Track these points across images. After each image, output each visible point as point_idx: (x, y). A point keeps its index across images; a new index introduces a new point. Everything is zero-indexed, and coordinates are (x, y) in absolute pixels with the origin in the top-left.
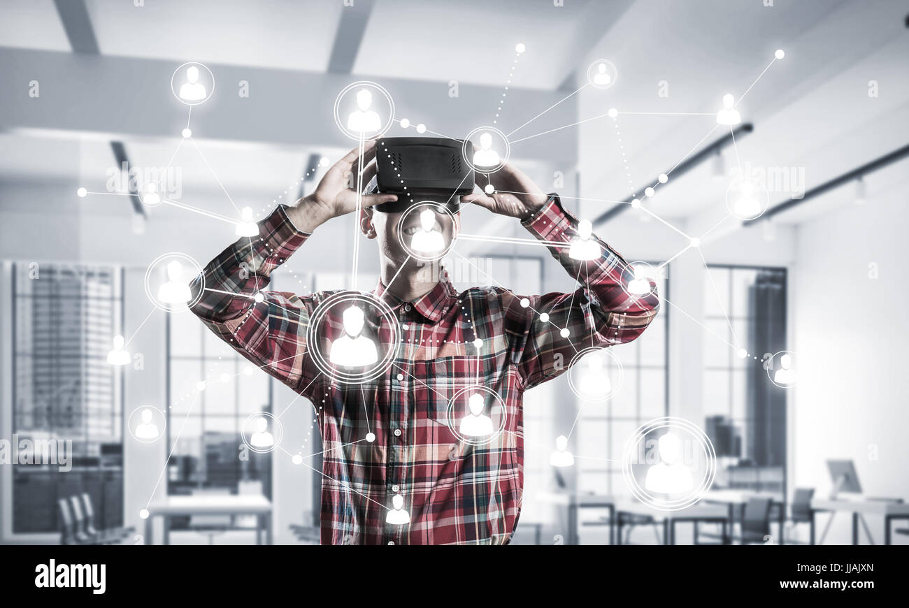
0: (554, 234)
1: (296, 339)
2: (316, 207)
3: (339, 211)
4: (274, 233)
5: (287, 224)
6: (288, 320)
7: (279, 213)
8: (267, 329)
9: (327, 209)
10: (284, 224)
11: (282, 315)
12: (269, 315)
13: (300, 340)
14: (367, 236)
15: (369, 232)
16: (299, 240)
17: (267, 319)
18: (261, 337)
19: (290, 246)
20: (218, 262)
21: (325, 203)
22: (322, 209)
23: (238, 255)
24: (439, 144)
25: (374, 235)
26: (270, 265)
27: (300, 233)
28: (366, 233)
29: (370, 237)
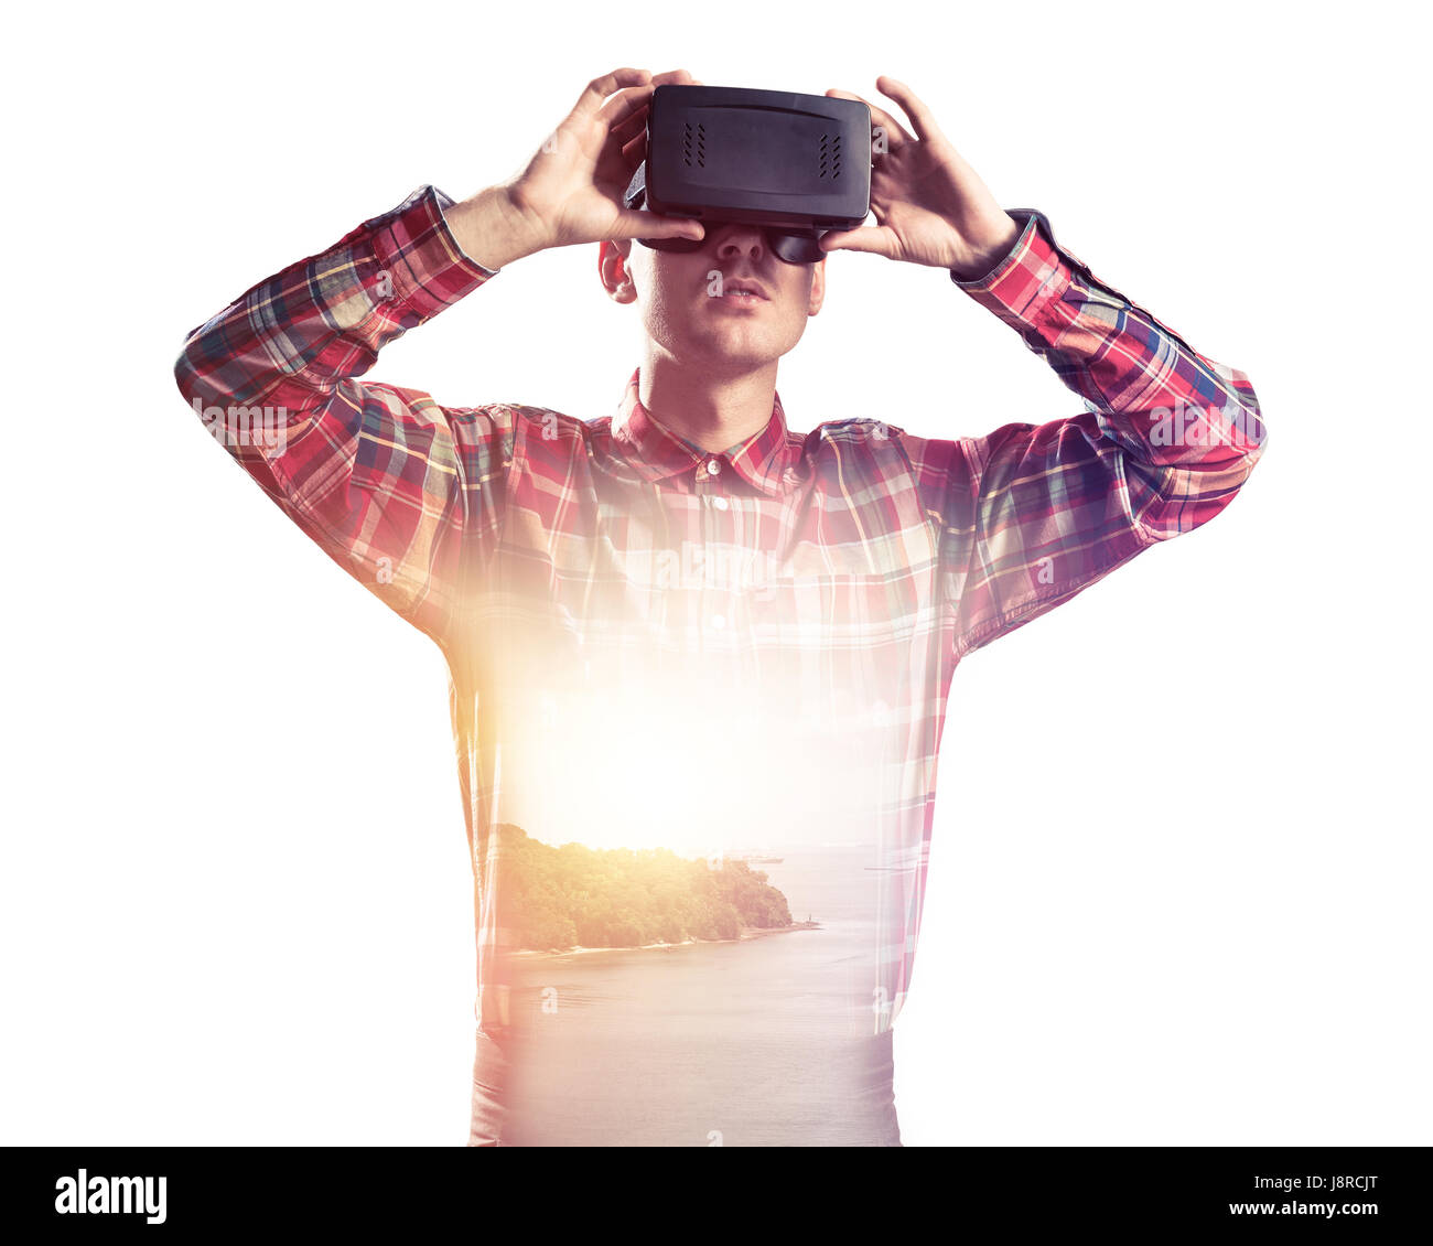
0: (1041, 304)
1: (421, 498)
2: (517, 217)
3: (568, 235)
4: (409, 250)
5: (440, 234)
6: (406, 450)
7: (427, 207)
8: (350, 464)
9: (540, 227)
10: (433, 233)
11: (391, 438)
12: (361, 434)
13: (429, 503)
14: (615, 295)
15: (619, 288)
16: (462, 278)
17: (355, 442)
18: (333, 479)
19: (439, 289)
20: (267, 290)
21: (539, 215)
22: (528, 224)
23: (315, 285)
24: (795, 106)
25: (630, 295)
26: (385, 323)
27: (466, 261)
28: (612, 289)
29: (621, 300)
